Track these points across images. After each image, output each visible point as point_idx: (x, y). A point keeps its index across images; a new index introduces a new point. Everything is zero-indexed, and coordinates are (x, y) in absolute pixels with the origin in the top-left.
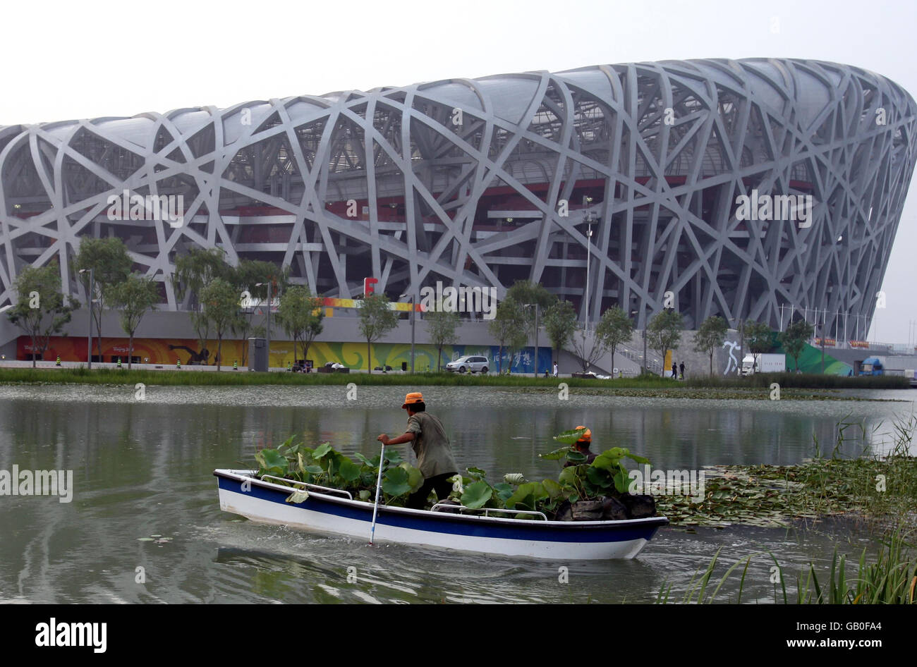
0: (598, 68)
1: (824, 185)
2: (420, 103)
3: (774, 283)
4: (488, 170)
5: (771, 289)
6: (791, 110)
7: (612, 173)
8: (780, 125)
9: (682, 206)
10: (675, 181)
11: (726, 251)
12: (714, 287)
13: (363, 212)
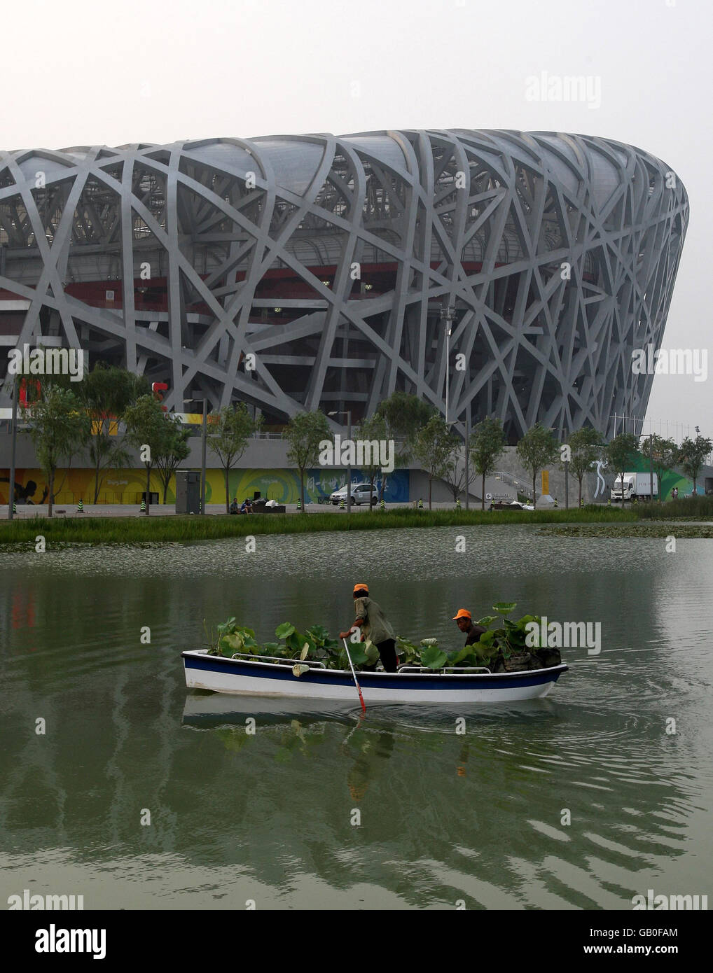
0: (385, 133)
1: (614, 275)
2: (186, 165)
3: (567, 388)
4: (267, 250)
5: (564, 394)
6: (585, 192)
7: (405, 256)
8: (575, 208)
9: (478, 298)
10: (472, 268)
11: (522, 350)
12: (509, 392)
13: (107, 298)
